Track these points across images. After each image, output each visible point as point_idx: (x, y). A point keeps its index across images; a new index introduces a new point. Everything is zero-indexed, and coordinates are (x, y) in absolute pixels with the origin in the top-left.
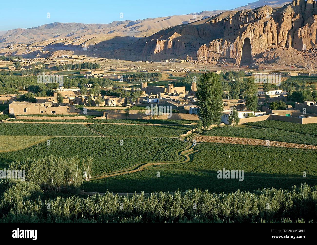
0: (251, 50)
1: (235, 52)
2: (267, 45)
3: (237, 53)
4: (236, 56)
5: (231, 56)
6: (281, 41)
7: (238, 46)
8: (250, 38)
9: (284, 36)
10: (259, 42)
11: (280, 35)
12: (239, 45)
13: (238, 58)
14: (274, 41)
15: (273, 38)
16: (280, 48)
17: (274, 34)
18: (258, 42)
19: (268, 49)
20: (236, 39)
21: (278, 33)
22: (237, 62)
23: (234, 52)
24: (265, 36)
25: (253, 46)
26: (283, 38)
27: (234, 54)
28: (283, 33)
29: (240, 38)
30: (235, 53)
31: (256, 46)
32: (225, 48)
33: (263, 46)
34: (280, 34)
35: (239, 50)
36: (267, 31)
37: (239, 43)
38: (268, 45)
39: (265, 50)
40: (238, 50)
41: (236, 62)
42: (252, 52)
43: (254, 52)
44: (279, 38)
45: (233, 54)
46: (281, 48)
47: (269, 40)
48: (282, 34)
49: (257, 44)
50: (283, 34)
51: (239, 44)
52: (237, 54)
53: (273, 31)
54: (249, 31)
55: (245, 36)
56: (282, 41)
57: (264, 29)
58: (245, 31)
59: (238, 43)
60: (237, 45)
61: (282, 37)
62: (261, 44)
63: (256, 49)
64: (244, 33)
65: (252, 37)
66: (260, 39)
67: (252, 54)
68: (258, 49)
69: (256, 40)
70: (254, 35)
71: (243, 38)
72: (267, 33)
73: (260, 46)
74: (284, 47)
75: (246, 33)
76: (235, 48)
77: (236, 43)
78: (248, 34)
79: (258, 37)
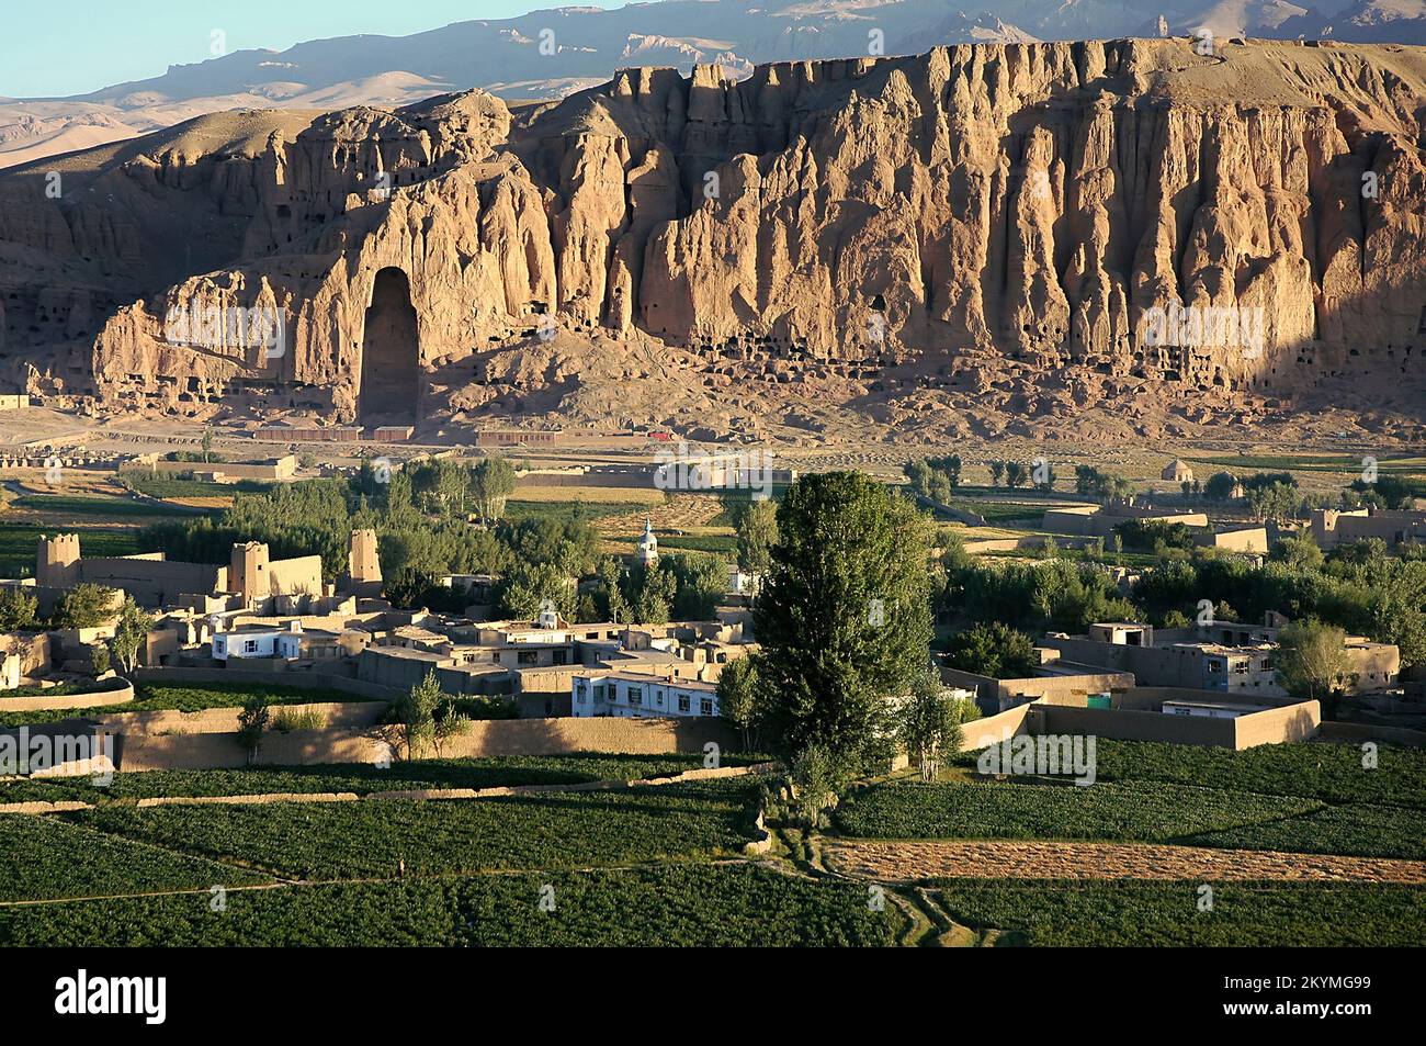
0: (416, 339)
1: (325, 348)
2: (501, 309)
3: (334, 356)
4: (332, 371)
5: (304, 371)
6: (579, 292)
7: (340, 311)
8: (407, 268)
9: (593, 266)
10: (462, 293)
11: (571, 260)
12: (344, 308)
13: (344, 386)
14: (540, 287)
15: (534, 275)
16: (572, 329)
17: (540, 254)
18: (456, 295)
19: (512, 333)
20: (328, 273)
21: (558, 244)
22: (339, 404)
23: (316, 351)
24: (489, 261)
25: (428, 317)
26: (588, 271)
27: (317, 358)
28: (583, 246)
29: (352, 271)
30: (326, 352)
31: (444, 316)
33: (483, 318)
34: (572, 255)
35: (349, 334)
36: (502, 236)
37: (345, 295)
38: (511, 310)
39: (491, 339)
40: (341, 335)
41: (334, 406)
42: (421, 352)
43: (435, 346)
44: (566, 271)
45: (312, 359)
46: (578, 330)
47: (512, 286)
48: (579, 249)
49: (446, 302)
50: (588, 254)
51: (347, 300)
52: (335, 363)
53: (530, 235)
54: (403, 231)
55: (380, 257)
56: (584, 290)
57: (484, 222)
58: (380, 232)
59: (337, 296)
60: (333, 307)
61: (579, 267)
62: (469, 302)
63: (444, 331)
64: (375, 243)
65: (418, 265)
66: (465, 277)
67: (421, 360)
68: (454, 330)
69: (444, 280)
70: (430, 255)
71: (368, 268)
72: (501, 242)
73: (468, 319)
74: (594, 323)
75: (382, 238)
76: (325, 324)
77: (329, 299)
78: (395, 247)
79: (451, 264)
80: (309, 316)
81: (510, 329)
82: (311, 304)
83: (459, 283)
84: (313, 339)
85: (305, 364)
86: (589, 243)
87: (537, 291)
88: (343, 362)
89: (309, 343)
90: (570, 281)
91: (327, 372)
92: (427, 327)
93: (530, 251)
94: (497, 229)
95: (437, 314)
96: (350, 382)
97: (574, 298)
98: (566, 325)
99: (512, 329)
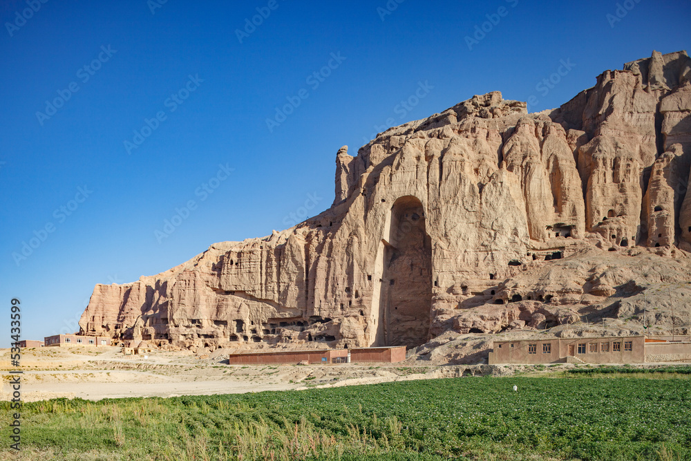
0: (429, 266)
1: (340, 282)
2: (523, 231)
3: (348, 290)
4: (346, 304)
5: (321, 306)
6: (612, 213)
7: (356, 246)
8: (422, 194)
9: (628, 185)
10: (481, 215)
11: (601, 181)
12: (360, 243)
13: (355, 317)
14: (567, 210)
15: (559, 199)
16: (606, 249)
17: (567, 176)
18: (473, 219)
19: (534, 257)
20: (348, 211)
21: (586, 171)
22: (346, 333)
23: (333, 286)
24: (510, 180)
25: (443, 244)
26: (622, 190)
27: (333, 292)
28: (615, 166)
29: (368, 206)
30: (342, 286)
31: (460, 242)
32: (291, 266)
33: (503, 240)
34: (602, 179)
35: (363, 266)
36: (524, 157)
37: (361, 230)
38: (534, 233)
39: (511, 263)
40: (356, 269)
41: (342, 336)
42: (434, 279)
43: (445, 274)
44: (597, 192)
45: (329, 294)
46: (612, 250)
47: (536, 208)
48: (609, 172)
49: (462, 227)
50: (621, 173)
51: (363, 235)
52: (349, 296)
53: (556, 159)
54: (418, 158)
55: (395, 188)
56: (617, 209)
57: (506, 150)
58: (395, 163)
59: (354, 233)
60: (350, 244)
61: (611, 188)
62: (488, 224)
63: (460, 258)
64: (391, 175)
65: (434, 190)
66: (484, 196)
67: (435, 289)
68: (471, 256)
69: (460, 202)
70: (446, 179)
71: (383, 201)
72: (524, 164)
73: (486, 243)
74: (631, 243)
75: (397, 168)
76: (342, 260)
77: (347, 236)
78: (410, 176)
79: (468, 184)
80: (329, 255)
81: (532, 252)
82: (331, 243)
83: (477, 205)
84: (331, 275)
85: (323, 300)
86: (622, 163)
87: (564, 213)
88: (357, 296)
89: (327, 279)
90: (601, 202)
91: (342, 305)
92: (442, 254)
93: (556, 176)
94: (520, 155)
95: (453, 240)
96: (362, 314)
97: (605, 219)
98: (599, 245)
99: (535, 252)
